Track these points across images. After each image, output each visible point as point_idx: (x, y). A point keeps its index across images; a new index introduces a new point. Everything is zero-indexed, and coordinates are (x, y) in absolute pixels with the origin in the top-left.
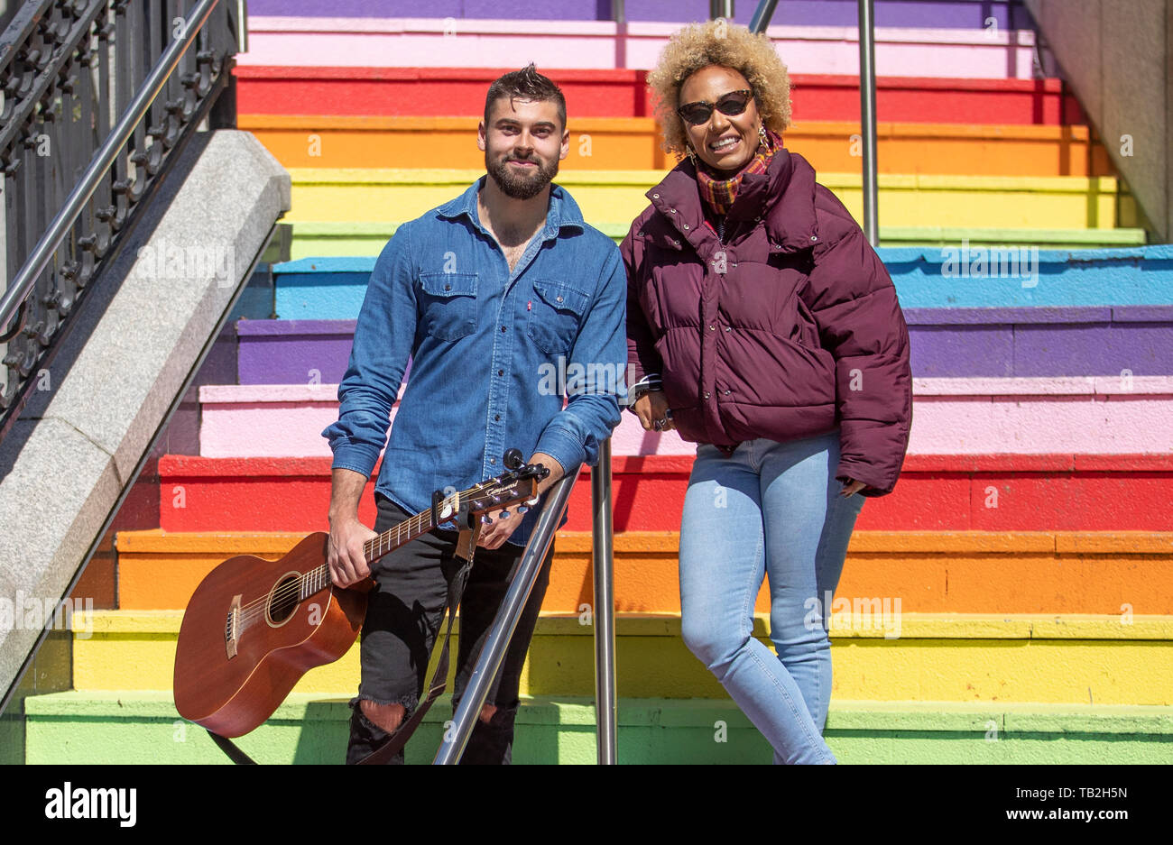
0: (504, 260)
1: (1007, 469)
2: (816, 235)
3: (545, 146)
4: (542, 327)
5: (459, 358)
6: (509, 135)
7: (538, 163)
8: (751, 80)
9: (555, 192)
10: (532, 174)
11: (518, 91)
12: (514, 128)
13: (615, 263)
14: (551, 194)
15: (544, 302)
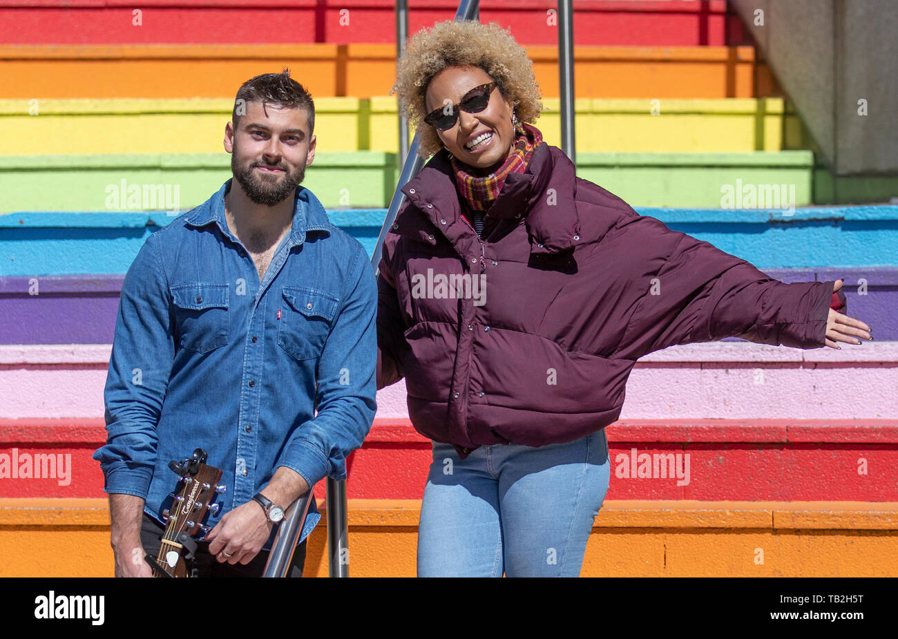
0: (253, 268)
1: (720, 441)
2: (578, 235)
3: (292, 153)
4: (292, 335)
5: (212, 370)
6: (259, 140)
7: (286, 169)
8: (491, 72)
9: (301, 194)
10: (279, 181)
11: (271, 97)
12: (263, 133)
13: (362, 266)
14: (297, 197)
15: (294, 310)
